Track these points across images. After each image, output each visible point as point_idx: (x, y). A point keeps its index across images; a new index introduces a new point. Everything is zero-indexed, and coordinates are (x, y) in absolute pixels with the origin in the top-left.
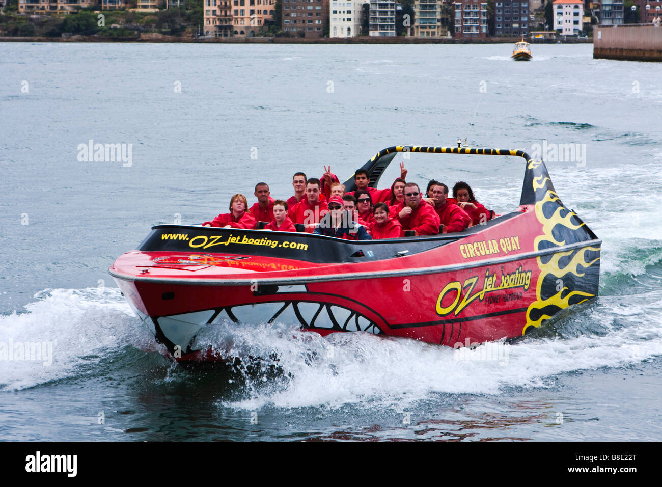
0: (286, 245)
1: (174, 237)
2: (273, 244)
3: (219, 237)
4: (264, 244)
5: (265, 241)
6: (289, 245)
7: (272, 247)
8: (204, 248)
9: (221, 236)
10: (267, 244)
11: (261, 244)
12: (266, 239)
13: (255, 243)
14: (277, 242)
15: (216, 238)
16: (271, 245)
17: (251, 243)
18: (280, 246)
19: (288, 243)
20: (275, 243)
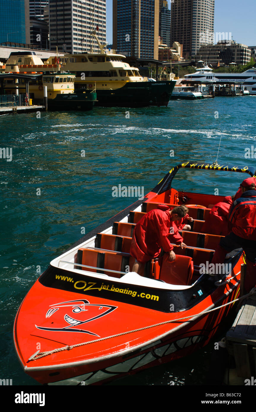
0: (143, 295)
1: (63, 278)
2: (133, 294)
3: (94, 284)
4: (127, 293)
5: (128, 291)
6: (145, 296)
7: (132, 296)
8: (85, 290)
9: (96, 283)
10: (129, 294)
11: (124, 293)
12: (128, 289)
13: (120, 292)
14: (136, 293)
15: (93, 284)
16: (132, 294)
17: (117, 291)
18: (138, 296)
19: (144, 294)
20: (134, 293)
